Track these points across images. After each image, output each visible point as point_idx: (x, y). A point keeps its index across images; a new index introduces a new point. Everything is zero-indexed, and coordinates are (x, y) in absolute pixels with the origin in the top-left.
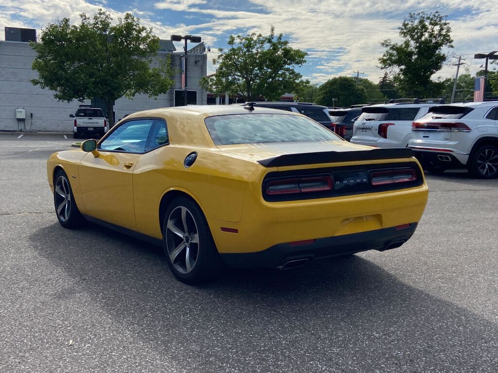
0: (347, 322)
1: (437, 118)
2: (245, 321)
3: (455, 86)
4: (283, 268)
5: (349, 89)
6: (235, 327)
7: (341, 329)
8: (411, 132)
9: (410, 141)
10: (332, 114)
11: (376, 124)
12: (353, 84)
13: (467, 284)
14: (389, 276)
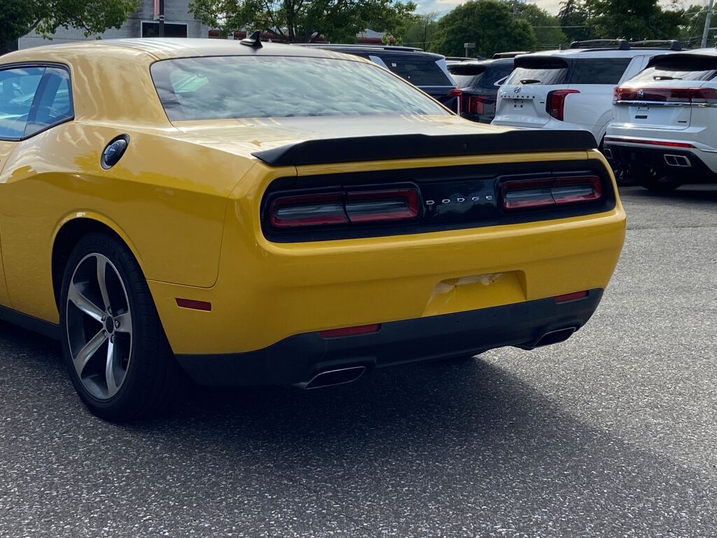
0: (443, 503)
1: (663, 78)
2: (221, 502)
3: (708, 21)
4: (308, 386)
5: (498, 26)
6: (197, 516)
7: (428, 518)
8: (612, 107)
9: (609, 126)
10: (456, 70)
11: (542, 91)
12: (507, 15)
13: (705, 419)
14: (544, 402)
